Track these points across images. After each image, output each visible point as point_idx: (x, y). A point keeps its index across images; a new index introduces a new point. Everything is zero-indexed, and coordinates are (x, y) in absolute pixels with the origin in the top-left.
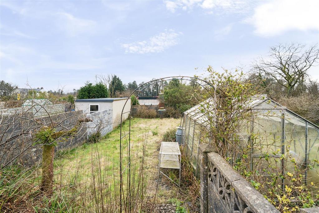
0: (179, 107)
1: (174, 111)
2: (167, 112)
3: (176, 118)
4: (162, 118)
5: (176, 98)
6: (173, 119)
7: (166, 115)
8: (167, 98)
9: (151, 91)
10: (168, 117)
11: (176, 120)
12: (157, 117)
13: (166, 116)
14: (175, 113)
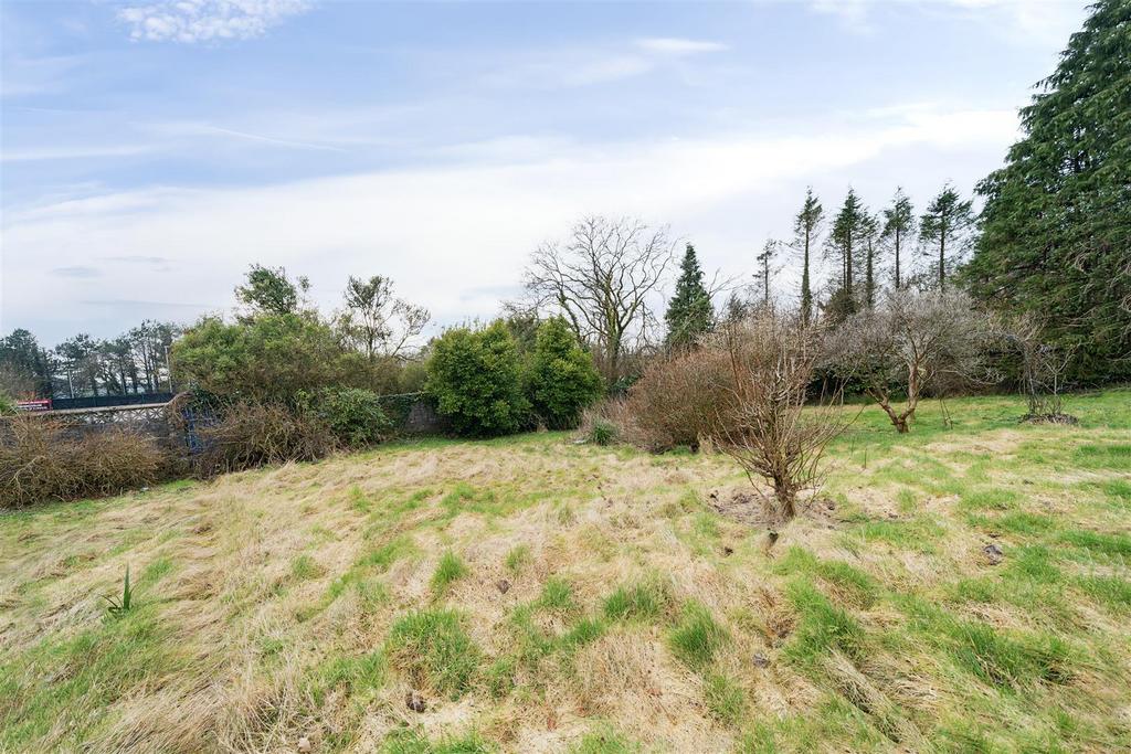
0: (313, 402)
1: (288, 426)
2: (247, 437)
3: (308, 459)
4: (208, 474)
5: (290, 360)
6: (291, 466)
7: (235, 452)
8: (233, 363)
9: (142, 375)
10: (258, 459)
11: (309, 468)
12: (167, 474)
13: (241, 460)
14: (297, 436)
